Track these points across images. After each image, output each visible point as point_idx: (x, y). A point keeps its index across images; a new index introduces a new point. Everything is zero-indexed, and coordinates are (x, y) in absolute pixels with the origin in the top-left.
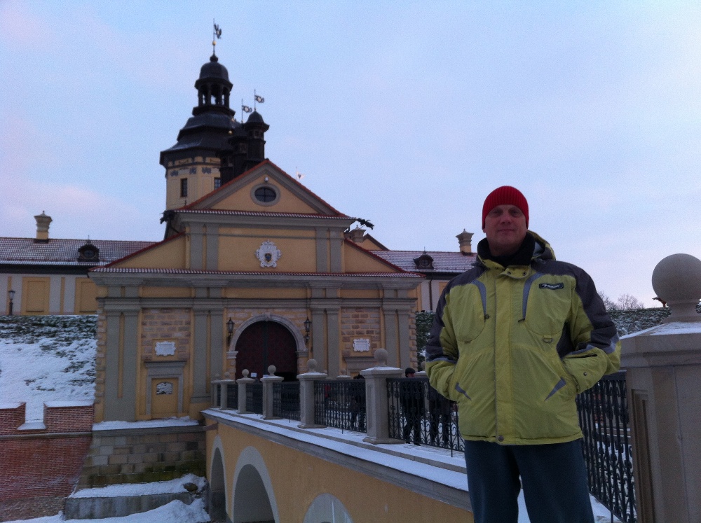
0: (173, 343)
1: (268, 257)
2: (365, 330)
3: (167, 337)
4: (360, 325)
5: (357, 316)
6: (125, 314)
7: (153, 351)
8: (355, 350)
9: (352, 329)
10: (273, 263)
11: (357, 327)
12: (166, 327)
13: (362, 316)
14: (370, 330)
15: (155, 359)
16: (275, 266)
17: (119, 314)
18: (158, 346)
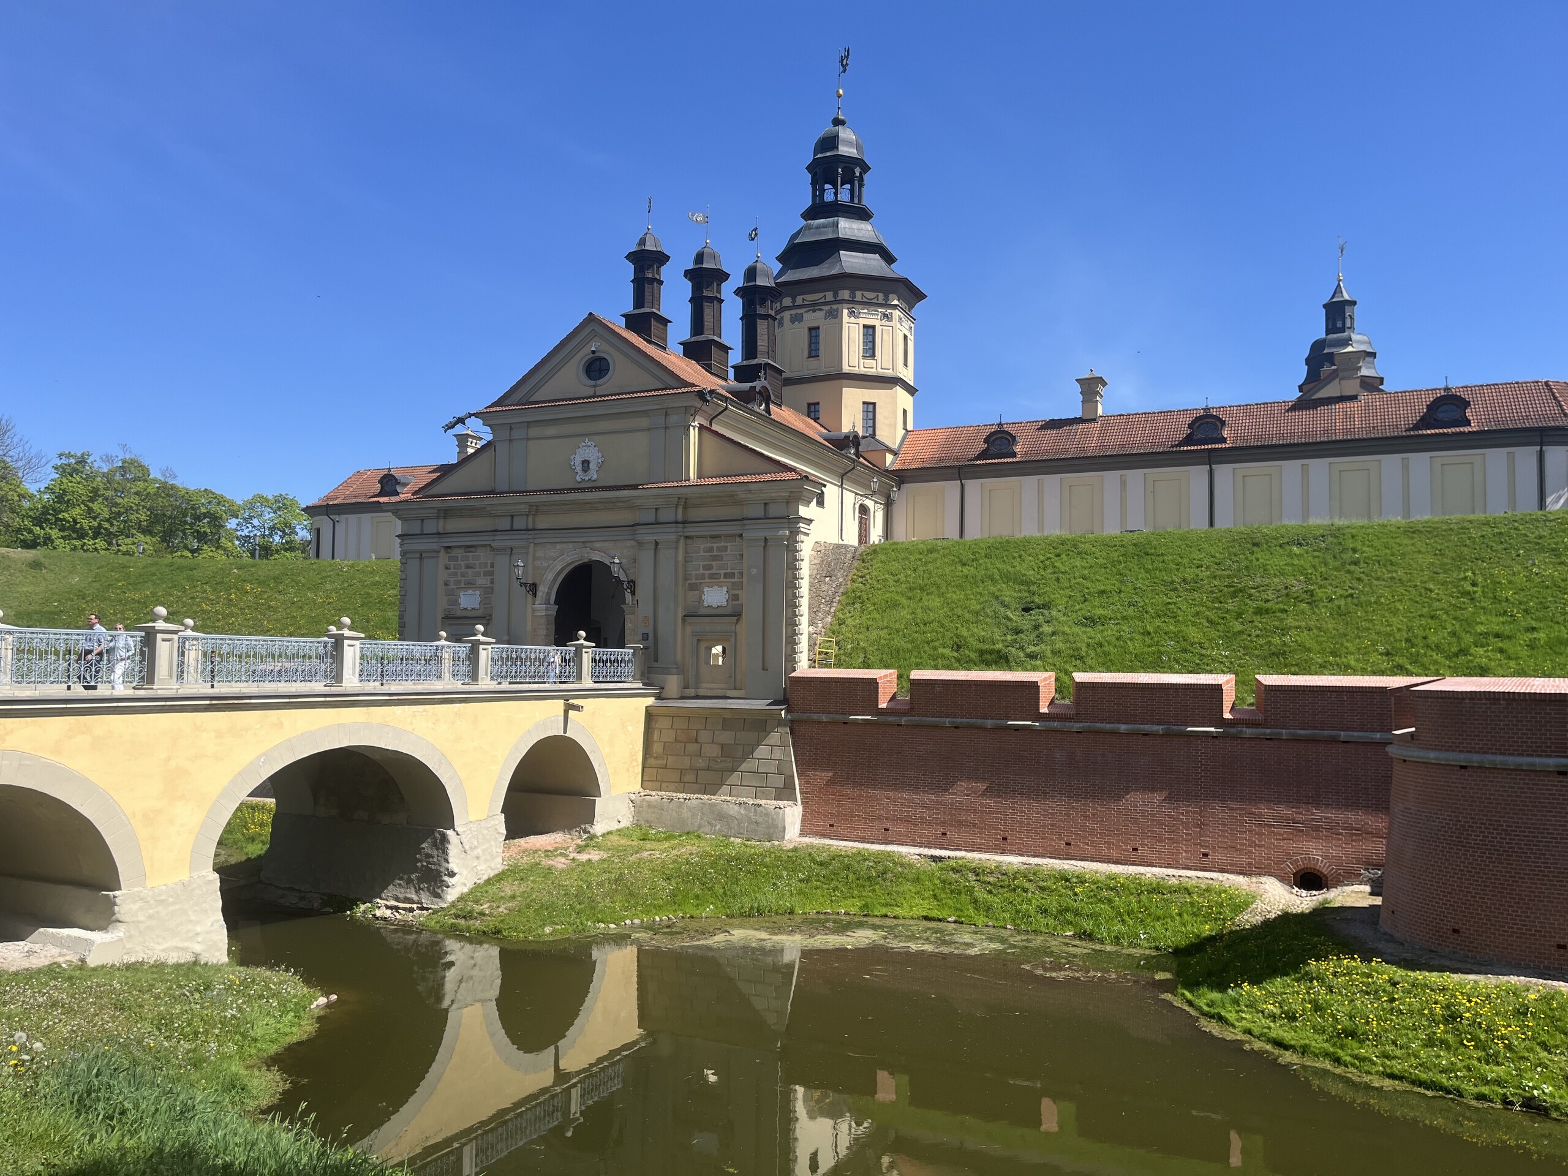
0: (478, 593)
1: (586, 464)
2: (722, 572)
3: (470, 585)
4: (714, 563)
5: (711, 550)
6: (424, 555)
7: (456, 603)
8: (705, 604)
9: (702, 571)
10: (593, 474)
11: (710, 568)
12: (470, 571)
13: (719, 549)
14: (729, 571)
15: (459, 613)
16: (595, 477)
17: (418, 555)
18: (462, 596)
